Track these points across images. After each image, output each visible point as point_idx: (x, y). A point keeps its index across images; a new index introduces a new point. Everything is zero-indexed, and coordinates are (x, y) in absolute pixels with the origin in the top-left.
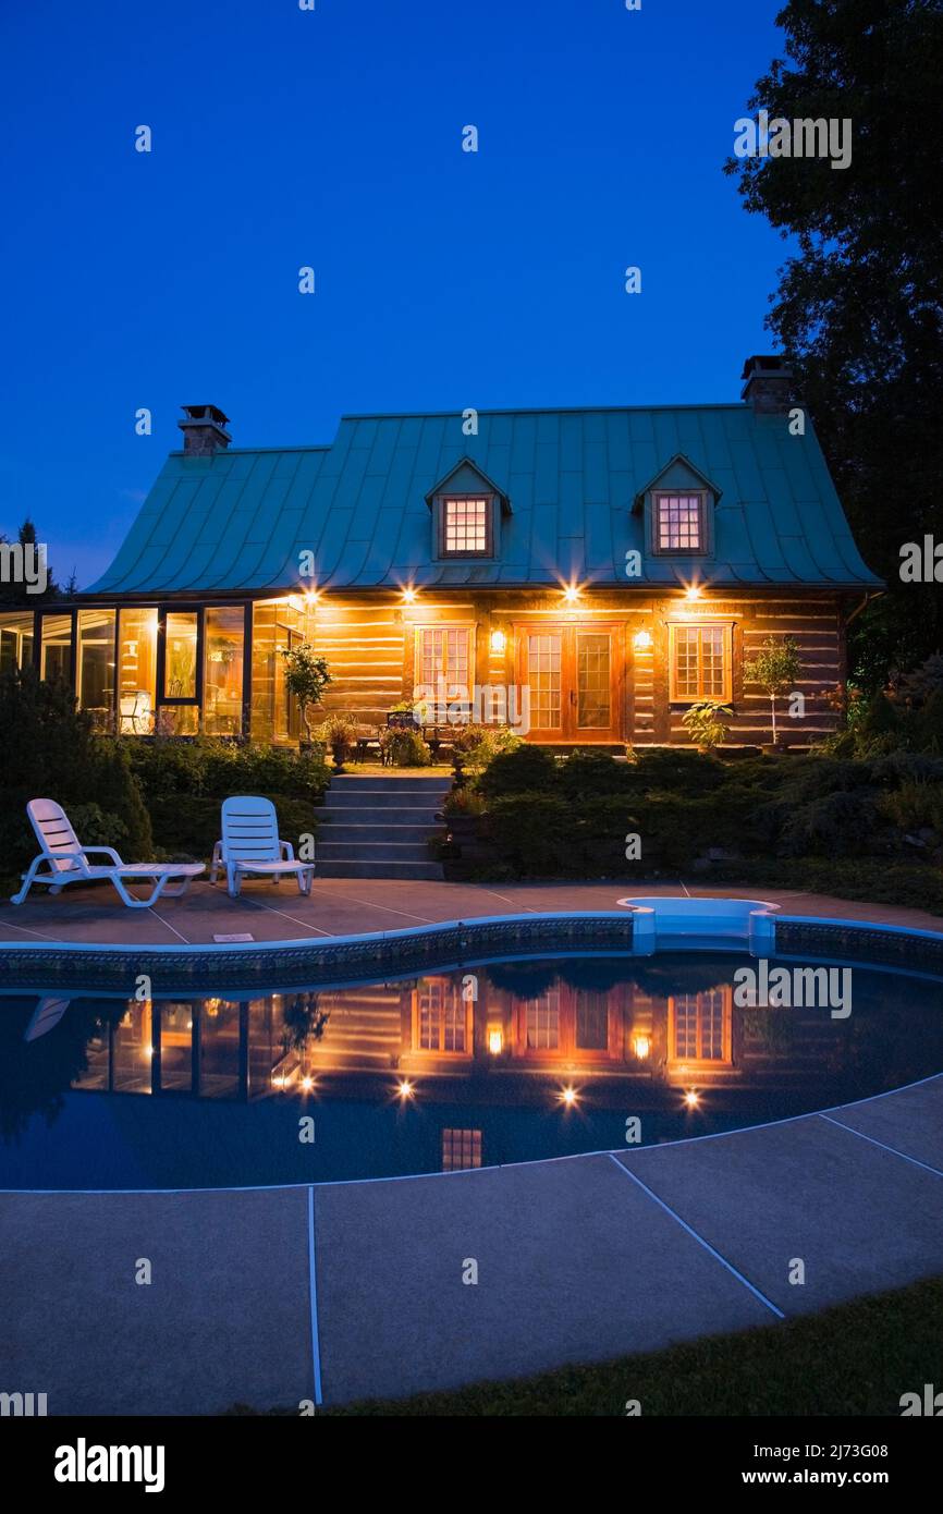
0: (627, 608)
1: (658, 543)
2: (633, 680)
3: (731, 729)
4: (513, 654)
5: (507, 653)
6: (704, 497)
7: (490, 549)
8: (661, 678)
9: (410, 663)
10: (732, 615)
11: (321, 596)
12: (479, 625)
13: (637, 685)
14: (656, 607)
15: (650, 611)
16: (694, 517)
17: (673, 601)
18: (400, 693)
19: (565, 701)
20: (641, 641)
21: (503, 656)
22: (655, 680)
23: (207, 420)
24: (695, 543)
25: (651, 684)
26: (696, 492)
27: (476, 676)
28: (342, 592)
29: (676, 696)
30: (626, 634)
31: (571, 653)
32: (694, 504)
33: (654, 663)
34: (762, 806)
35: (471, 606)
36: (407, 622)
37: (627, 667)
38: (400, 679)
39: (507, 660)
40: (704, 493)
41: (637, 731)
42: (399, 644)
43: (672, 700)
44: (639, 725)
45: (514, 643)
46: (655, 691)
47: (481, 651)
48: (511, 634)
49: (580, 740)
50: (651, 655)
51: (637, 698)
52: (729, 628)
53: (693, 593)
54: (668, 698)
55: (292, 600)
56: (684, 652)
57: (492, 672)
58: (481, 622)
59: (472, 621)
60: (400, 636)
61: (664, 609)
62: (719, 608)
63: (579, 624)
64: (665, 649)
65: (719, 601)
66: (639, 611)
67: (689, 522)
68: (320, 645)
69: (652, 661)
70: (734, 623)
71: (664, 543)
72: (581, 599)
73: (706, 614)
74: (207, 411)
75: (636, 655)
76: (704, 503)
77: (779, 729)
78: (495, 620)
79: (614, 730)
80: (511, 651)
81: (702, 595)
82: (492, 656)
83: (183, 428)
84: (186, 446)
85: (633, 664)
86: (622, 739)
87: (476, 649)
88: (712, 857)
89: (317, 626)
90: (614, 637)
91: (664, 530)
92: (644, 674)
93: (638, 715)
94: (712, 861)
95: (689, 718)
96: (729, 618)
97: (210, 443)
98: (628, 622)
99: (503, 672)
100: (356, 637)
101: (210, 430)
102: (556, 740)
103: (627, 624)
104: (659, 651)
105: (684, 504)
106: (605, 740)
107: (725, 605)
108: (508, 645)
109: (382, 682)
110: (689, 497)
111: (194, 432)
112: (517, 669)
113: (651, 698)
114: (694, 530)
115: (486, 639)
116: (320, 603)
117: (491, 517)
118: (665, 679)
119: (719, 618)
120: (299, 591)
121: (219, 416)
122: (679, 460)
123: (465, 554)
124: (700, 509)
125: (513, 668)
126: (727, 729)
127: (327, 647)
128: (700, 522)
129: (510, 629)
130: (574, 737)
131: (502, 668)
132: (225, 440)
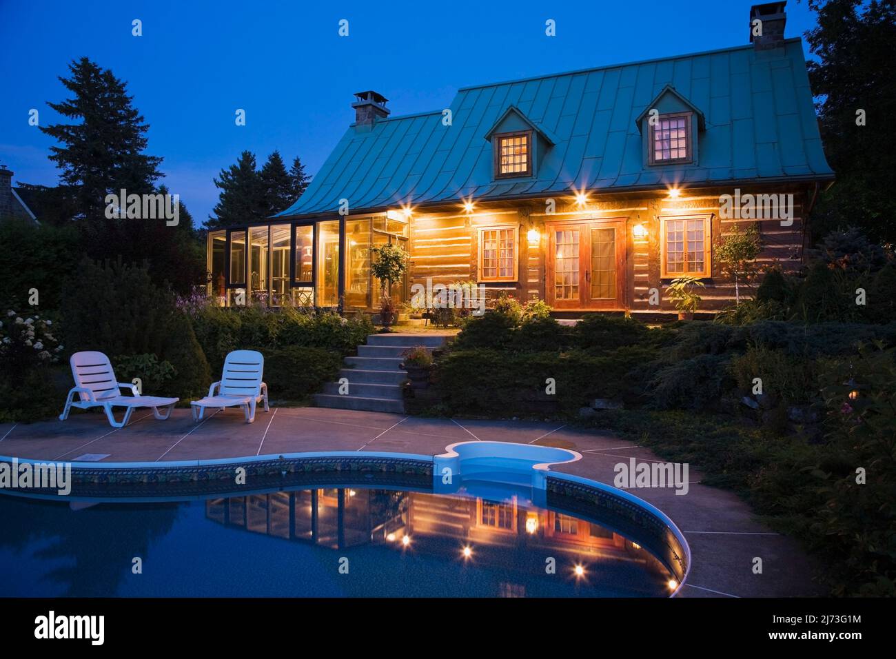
0: (628, 207)
1: (653, 156)
2: (633, 262)
3: (703, 298)
4: (545, 245)
5: (540, 246)
6: (689, 118)
7: (530, 170)
8: (654, 260)
9: (475, 254)
10: (711, 208)
11: (414, 211)
12: (521, 225)
13: (636, 265)
14: (650, 206)
15: (646, 209)
16: (682, 134)
17: (663, 200)
18: (468, 276)
19: (582, 279)
20: (639, 232)
21: (538, 247)
22: (650, 261)
23: (369, 101)
24: (683, 154)
25: (647, 265)
26: (682, 115)
27: (519, 263)
28: (427, 207)
29: (666, 274)
30: (627, 227)
31: (586, 243)
32: (682, 124)
33: (649, 248)
34: (644, 364)
35: (516, 212)
36: (473, 226)
37: (628, 252)
38: (468, 265)
39: (541, 249)
40: (689, 115)
41: (636, 301)
42: (468, 241)
43: (662, 277)
44: (638, 296)
45: (546, 237)
46: (650, 270)
47: (523, 243)
48: (542, 231)
49: (592, 308)
50: (647, 242)
51: (636, 276)
52: (708, 218)
53: (674, 193)
54: (658, 273)
55: (392, 215)
56: (673, 239)
57: (530, 259)
58: (522, 223)
59: (516, 223)
60: (468, 235)
61: (656, 207)
62: (699, 204)
63: (592, 221)
64: (657, 237)
65: (700, 198)
66: (637, 209)
67: (678, 139)
68: (419, 244)
69: (647, 247)
70: (713, 215)
71: (658, 156)
72: (587, 202)
73: (690, 209)
74: (369, 94)
75: (635, 243)
76: (689, 124)
77: (740, 298)
78: (531, 222)
79: (618, 299)
80: (543, 243)
81: (681, 194)
82: (530, 247)
83: (355, 107)
84: (357, 119)
85: (633, 249)
86: (623, 308)
87: (519, 243)
88: (597, 406)
89: (416, 231)
90: (618, 230)
91: (658, 146)
92: (641, 257)
93: (637, 288)
94: (595, 409)
95: (671, 290)
96: (710, 211)
97: (372, 116)
98: (629, 218)
99: (537, 259)
100: (441, 238)
101: (370, 107)
102: (576, 307)
103: (628, 219)
104: (653, 240)
105: (673, 125)
106: (613, 308)
107: (705, 200)
108: (541, 239)
109: (457, 268)
110: (677, 119)
111: (361, 109)
112: (547, 256)
113: (647, 275)
114: (682, 144)
115: (525, 235)
116: (413, 215)
117: (530, 147)
118: (658, 261)
119: (701, 211)
120: (398, 207)
121: (379, 98)
122: (668, 91)
123: (514, 175)
124: (686, 128)
125: (545, 256)
126: (699, 299)
127: (423, 245)
128: (686, 138)
129: (543, 227)
130: (588, 305)
131: (538, 256)
132: (385, 113)
